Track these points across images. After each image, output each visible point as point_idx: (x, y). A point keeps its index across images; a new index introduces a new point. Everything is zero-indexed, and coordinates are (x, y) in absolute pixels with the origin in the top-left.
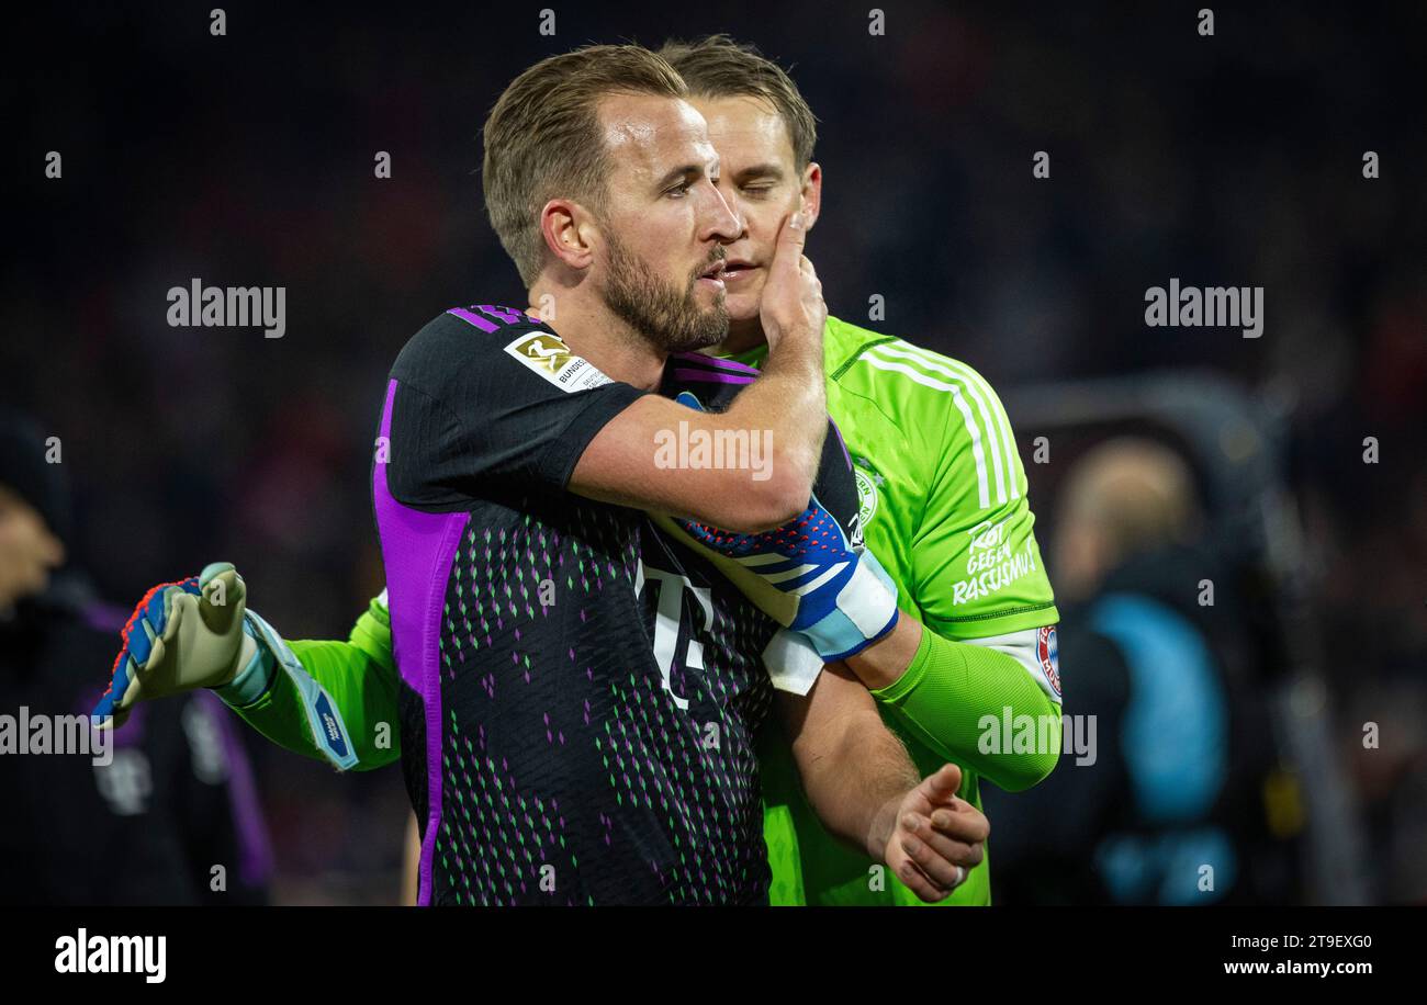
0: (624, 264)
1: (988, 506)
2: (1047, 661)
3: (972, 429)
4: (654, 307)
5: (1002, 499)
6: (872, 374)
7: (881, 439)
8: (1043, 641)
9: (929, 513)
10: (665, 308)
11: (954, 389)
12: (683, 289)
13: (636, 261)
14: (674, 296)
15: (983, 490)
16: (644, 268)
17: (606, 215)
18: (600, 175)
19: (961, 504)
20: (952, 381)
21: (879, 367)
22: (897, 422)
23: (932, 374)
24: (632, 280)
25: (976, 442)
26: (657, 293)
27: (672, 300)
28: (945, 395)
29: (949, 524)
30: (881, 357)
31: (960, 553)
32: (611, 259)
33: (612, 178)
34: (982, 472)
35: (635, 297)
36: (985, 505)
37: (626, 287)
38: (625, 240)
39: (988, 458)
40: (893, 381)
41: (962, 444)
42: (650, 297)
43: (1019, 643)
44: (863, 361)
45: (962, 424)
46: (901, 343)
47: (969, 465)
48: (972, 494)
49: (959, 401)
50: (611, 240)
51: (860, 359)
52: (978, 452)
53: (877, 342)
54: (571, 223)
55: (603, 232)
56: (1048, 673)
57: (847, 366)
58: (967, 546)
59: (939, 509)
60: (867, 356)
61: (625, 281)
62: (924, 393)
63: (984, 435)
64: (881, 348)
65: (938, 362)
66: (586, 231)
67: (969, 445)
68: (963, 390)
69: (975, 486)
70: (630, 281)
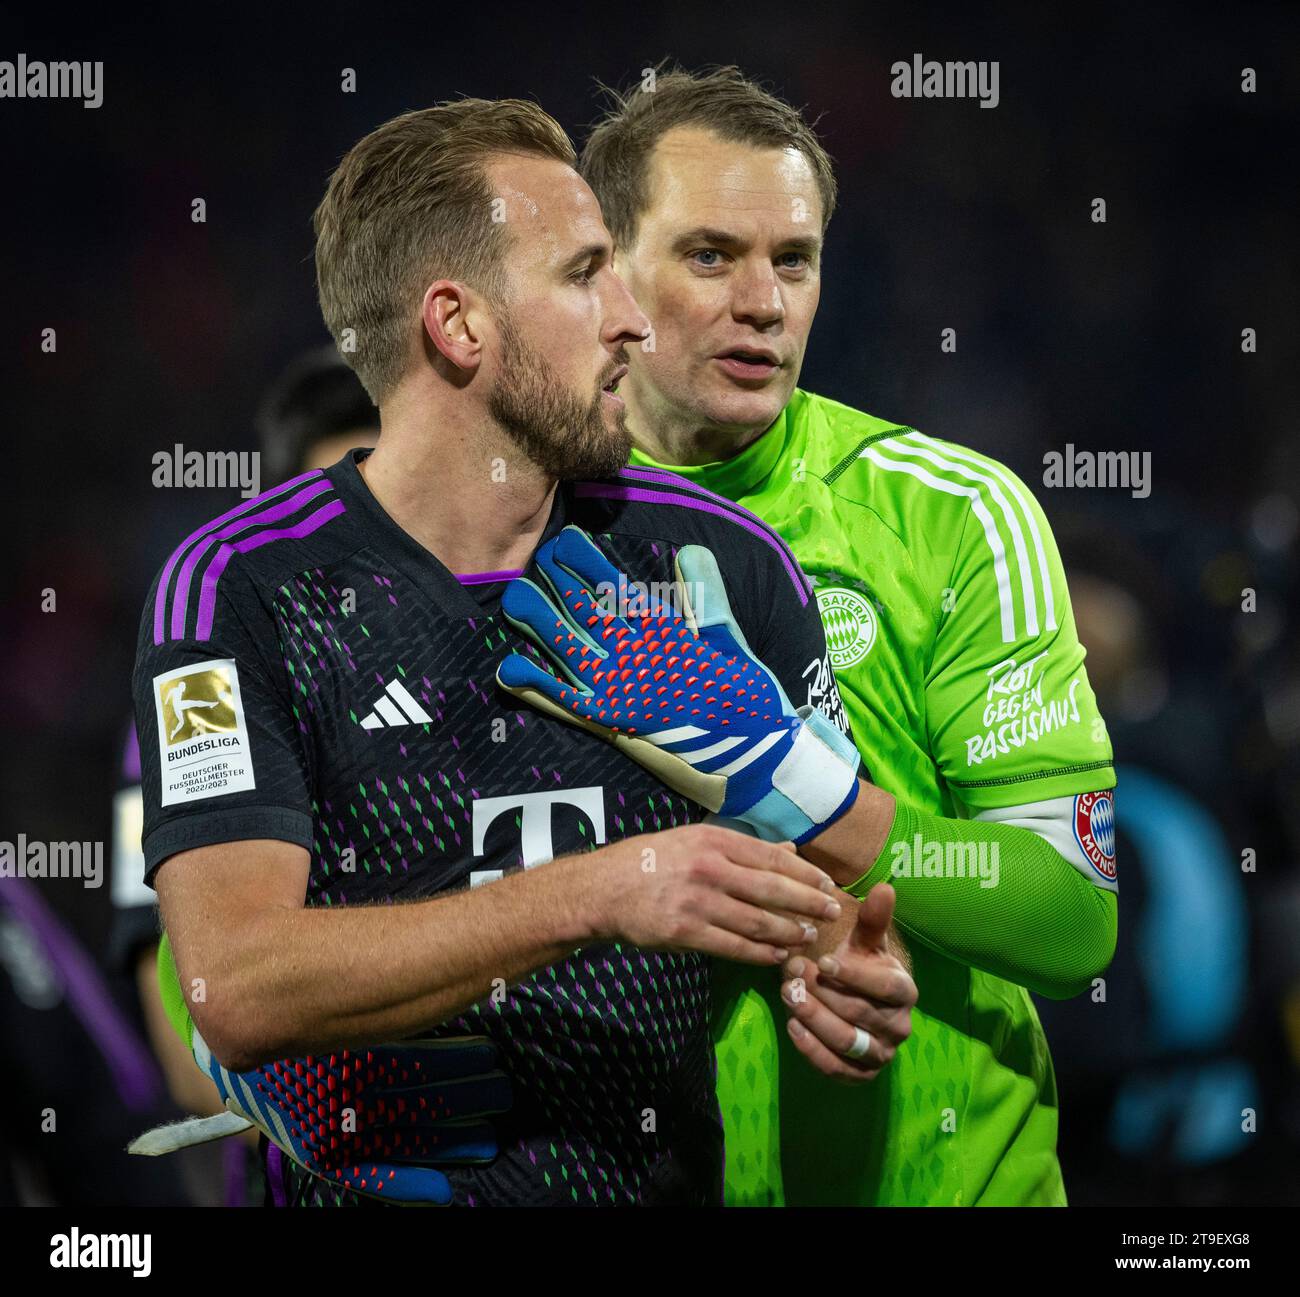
0: (520, 364)
1: (1014, 640)
2: (1088, 837)
3: (995, 543)
4: (550, 421)
5: (1032, 631)
6: (872, 474)
7: (881, 557)
8: (1084, 812)
9: (940, 648)
10: (564, 422)
11: (973, 493)
12: (588, 400)
13: (537, 361)
14: (576, 406)
15: (1007, 619)
16: (545, 369)
17: (503, 302)
18: (495, 251)
19: (977, 638)
20: (972, 484)
21: (881, 466)
22: (902, 536)
23: (948, 475)
24: (528, 384)
25: (1000, 558)
26: (556, 403)
27: (574, 413)
28: (961, 501)
29: (960, 665)
30: (887, 454)
31: (976, 698)
32: (505, 358)
33: (510, 256)
34: (1005, 596)
35: (527, 409)
36: (1009, 637)
37: (518, 396)
38: (525, 333)
39: (1015, 578)
40: (896, 484)
41: (979, 563)
42: (547, 409)
43: (1048, 814)
44: (864, 460)
45: (982, 536)
46: (915, 436)
47: (989, 588)
48: (990, 625)
49: (979, 509)
50: (508, 334)
51: (861, 456)
52: (1001, 571)
53: (884, 436)
54: (458, 309)
55: (499, 323)
56: (1090, 852)
57: (844, 465)
58: (985, 690)
59: (949, 644)
60: (869, 453)
61: (517, 388)
62: (936, 499)
63: (1010, 551)
64: (887, 443)
65: (957, 461)
66: (477, 320)
67: (989, 563)
68: (985, 494)
69: (996, 614)
70: (524, 387)
